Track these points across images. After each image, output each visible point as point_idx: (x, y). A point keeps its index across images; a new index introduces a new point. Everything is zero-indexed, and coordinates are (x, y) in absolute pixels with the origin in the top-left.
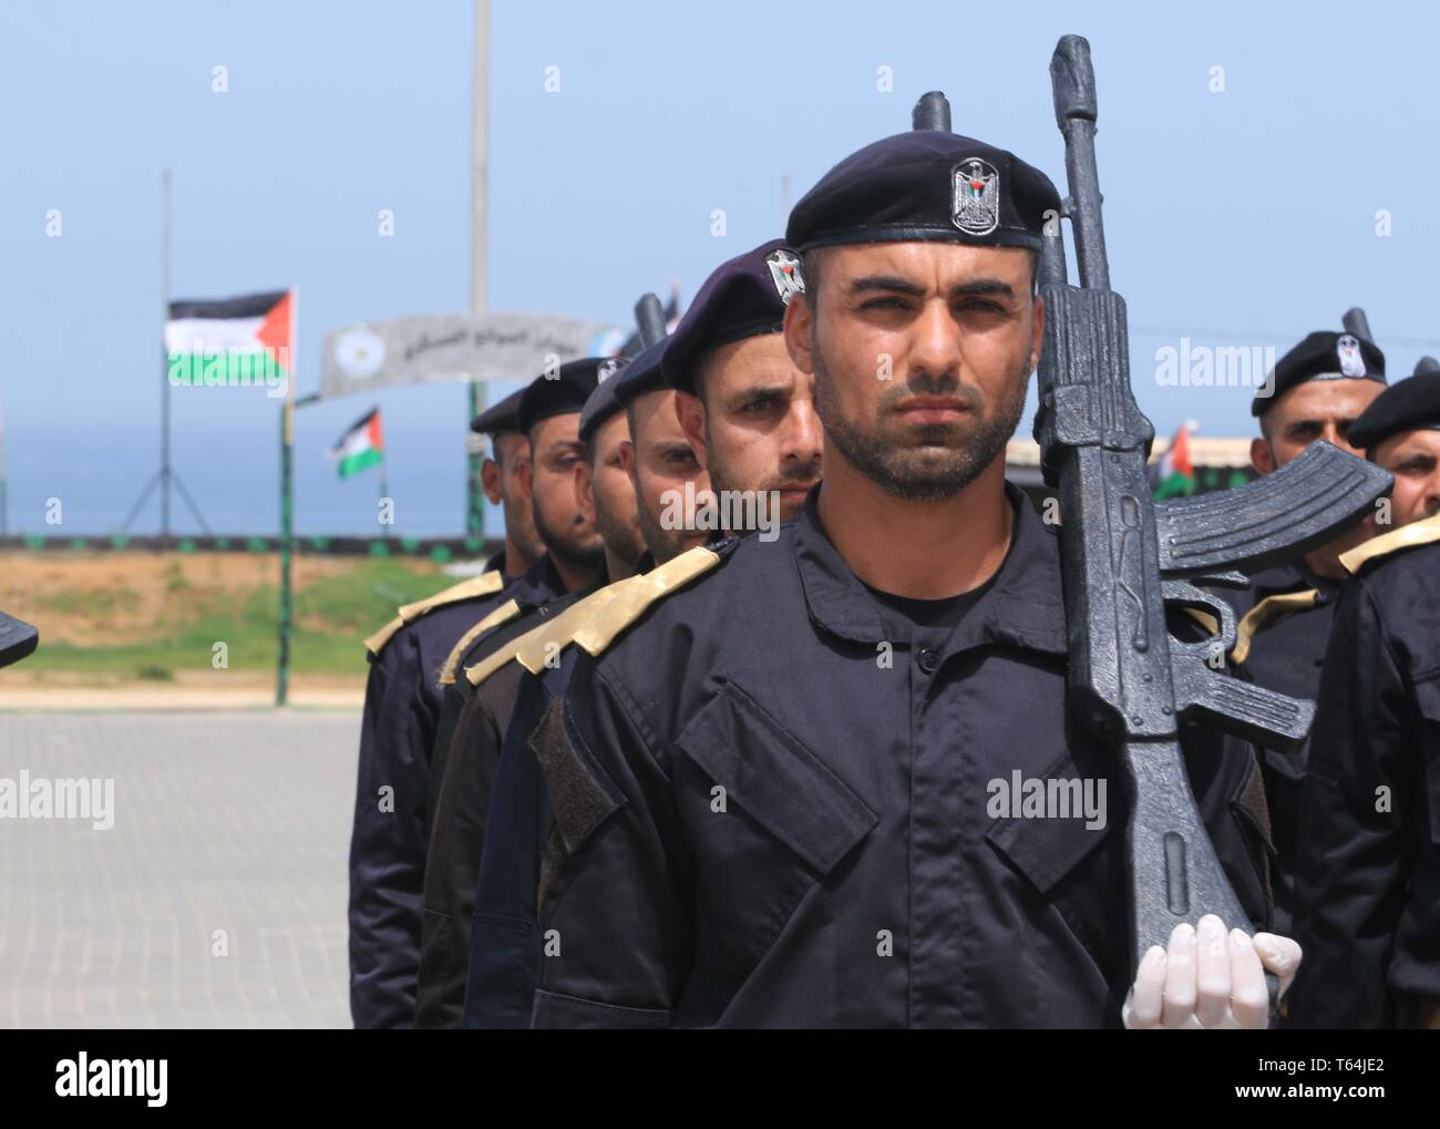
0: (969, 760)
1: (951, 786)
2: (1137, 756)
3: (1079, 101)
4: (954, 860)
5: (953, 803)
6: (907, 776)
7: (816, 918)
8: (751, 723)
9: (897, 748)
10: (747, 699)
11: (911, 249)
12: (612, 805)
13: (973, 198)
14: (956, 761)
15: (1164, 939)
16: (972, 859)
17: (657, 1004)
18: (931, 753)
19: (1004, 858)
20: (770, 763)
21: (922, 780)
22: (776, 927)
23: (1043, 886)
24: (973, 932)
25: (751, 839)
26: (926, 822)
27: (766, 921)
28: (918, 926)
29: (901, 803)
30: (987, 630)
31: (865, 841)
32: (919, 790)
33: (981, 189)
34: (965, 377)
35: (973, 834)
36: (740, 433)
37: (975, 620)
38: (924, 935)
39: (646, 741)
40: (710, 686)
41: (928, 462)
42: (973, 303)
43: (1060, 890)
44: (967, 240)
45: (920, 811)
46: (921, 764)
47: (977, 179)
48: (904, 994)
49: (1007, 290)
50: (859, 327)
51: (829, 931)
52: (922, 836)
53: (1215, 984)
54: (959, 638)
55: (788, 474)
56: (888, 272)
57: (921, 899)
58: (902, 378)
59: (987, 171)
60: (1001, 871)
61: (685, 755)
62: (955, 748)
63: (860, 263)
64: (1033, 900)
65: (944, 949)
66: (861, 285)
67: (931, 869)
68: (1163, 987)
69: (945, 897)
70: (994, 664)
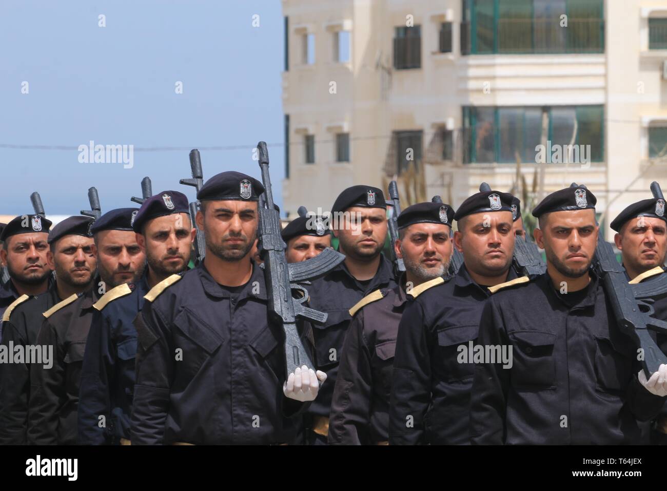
0: (245, 326)
1: (241, 332)
2: (286, 327)
3: (264, 159)
4: (241, 350)
5: (241, 336)
6: (230, 330)
7: (209, 365)
8: (191, 318)
9: (228, 323)
10: (190, 311)
11: (230, 202)
12: (156, 338)
13: (245, 189)
14: (242, 326)
15: (294, 371)
16: (246, 350)
17: (166, 388)
18: (236, 324)
19: (254, 349)
20: (197, 327)
21: (234, 331)
22: (199, 367)
23: (263, 356)
24: (247, 367)
25: (193, 346)
26: (235, 341)
27: (196, 366)
28: (233, 366)
29: (229, 336)
30: (248, 294)
31: (221, 345)
32: (233, 333)
33: (247, 187)
34: (243, 233)
35: (246, 344)
36: (156, 243)
37: (245, 291)
38: (235, 368)
39: (165, 323)
40: (180, 309)
41: (233, 253)
42: (245, 215)
43: (267, 357)
44: (244, 200)
45: (233, 338)
46: (234, 327)
47: (246, 185)
48: (230, 383)
49: (253, 212)
50: (217, 220)
51: (212, 368)
52: (234, 344)
53: (306, 382)
54: (242, 296)
55: (170, 253)
56: (225, 208)
57: (234, 360)
58: (227, 233)
59: (248, 183)
60: (253, 353)
61: (175, 326)
62: (241, 323)
63: (217, 205)
64: (261, 359)
65: (239, 372)
66: (218, 210)
67: (236, 352)
68: (294, 383)
69: (240, 359)
70: (249, 302)
